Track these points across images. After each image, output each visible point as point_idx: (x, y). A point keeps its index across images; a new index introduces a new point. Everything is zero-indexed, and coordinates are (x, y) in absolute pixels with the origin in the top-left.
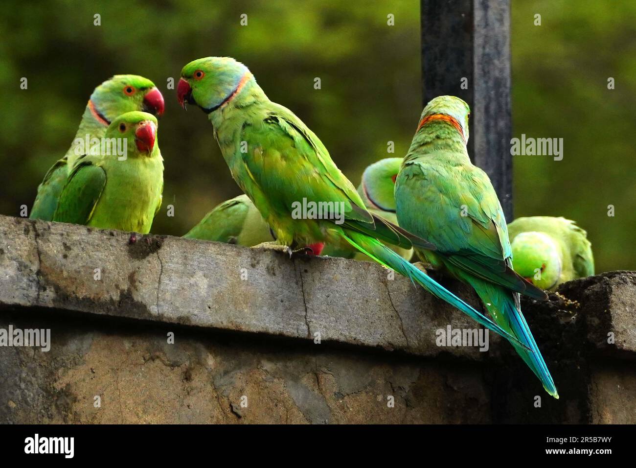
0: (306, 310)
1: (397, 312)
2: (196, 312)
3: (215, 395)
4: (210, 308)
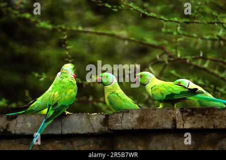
0: (62, 127)
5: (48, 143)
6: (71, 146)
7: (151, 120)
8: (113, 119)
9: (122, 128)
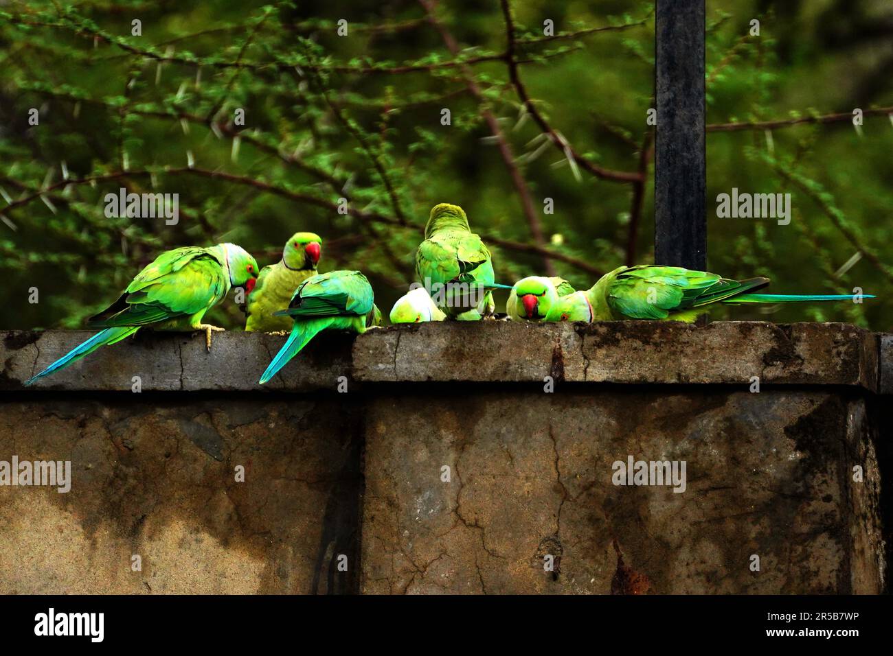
0: (182, 371)
2: (69, 381)
4: (84, 377)
5: (134, 414)
6: (209, 426)
7: (485, 355)
8: (368, 348)
9: (397, 378)
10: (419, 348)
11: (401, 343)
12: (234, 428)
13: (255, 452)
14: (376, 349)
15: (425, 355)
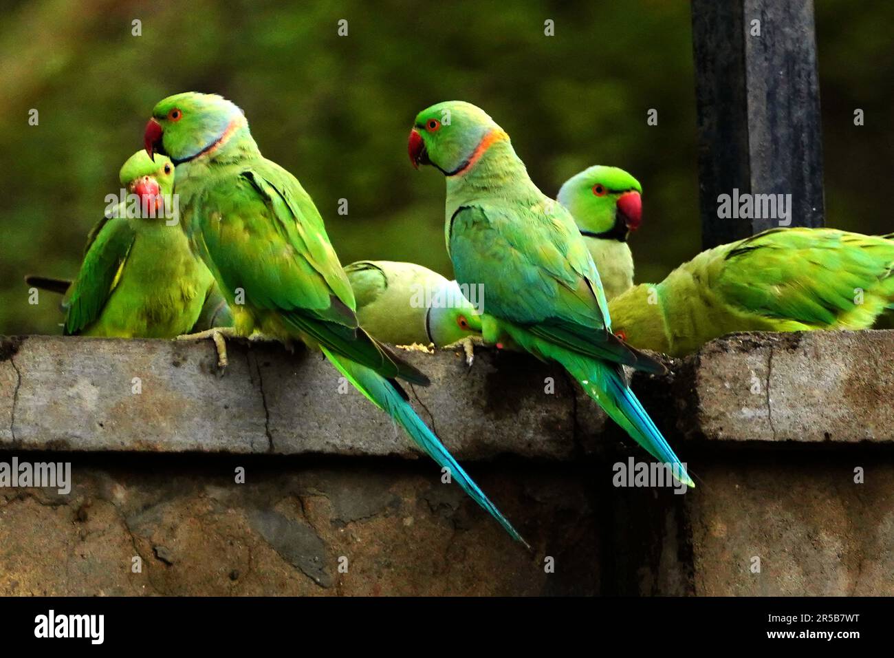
0: (267, 416)
1: (424, 406)
2: (78, 433)
3: (129, 537)
4: (101, 425)
6: (299, 520)
8: (721, 379)
9: (775, 434)
10: (804, 379)
11: (773, 371)
12: (345, 525)
13: (385, 571)
14: (735, 380)
15: (816, 392)
